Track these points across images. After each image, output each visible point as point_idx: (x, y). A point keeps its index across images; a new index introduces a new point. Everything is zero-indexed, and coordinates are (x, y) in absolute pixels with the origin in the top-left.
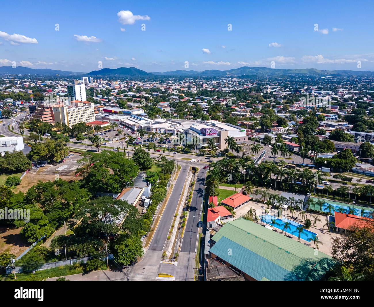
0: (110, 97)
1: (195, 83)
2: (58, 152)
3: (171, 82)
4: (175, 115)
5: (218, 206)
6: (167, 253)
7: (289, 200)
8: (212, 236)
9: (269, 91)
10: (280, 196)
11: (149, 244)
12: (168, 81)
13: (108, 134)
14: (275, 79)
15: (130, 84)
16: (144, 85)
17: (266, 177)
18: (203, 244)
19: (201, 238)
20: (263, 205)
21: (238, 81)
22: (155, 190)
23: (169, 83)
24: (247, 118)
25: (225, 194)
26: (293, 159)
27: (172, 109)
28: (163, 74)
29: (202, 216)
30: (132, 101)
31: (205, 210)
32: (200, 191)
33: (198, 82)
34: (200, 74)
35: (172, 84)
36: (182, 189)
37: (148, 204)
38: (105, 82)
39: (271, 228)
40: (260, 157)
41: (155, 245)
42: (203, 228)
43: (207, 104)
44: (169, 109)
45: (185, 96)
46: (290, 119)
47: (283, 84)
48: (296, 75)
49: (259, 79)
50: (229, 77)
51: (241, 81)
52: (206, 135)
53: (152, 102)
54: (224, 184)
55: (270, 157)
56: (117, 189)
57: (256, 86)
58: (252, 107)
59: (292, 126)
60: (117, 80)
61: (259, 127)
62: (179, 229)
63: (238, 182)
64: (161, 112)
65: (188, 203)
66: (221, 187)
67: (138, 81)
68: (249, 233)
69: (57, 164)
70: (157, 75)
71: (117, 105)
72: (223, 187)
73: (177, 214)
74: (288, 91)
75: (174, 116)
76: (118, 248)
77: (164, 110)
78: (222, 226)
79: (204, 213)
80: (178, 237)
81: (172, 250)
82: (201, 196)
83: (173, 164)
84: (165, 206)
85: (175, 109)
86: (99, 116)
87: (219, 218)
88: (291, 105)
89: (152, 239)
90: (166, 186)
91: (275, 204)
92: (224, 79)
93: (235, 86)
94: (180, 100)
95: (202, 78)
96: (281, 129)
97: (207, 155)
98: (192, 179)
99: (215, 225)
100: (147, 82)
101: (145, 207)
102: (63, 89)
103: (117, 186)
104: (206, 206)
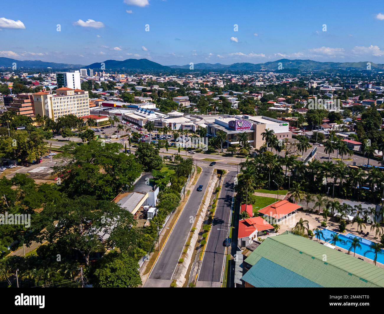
0: (112, 91)
1: (221, 78)
2: (32, 149)
3: (191, 76)
4: (196, 110)
5: (254, 217)
6: (177, 283)
7: (355, 210)
8: (245, 257)
9: (315, 85)
10: (341, 204)
11: (152, 270)
12: (188, 76)
13: (105, 130)
14: (322, 74)
15: (139, 78)
16: (157, 79)
17: (320, 180)
18: (232, 269)
19: (229, 261)
20: (317, 216)
21: (275, 76)
22: (163, 196)
23: (189, 77)
24: (289, 114)
25: (264, 203)
26: (353, 160)
27: (191, 104)
28: (181, 68)
29: (231, 231)
30: (140, 95)
31: (235, 223)
32: (228, 199)
33: (225, 76)
34: (229, 68)
35: (193, 78)
36: (202, 197)
37: (154, 214)
38: (108, 75)
39: (333, 247)
40: (311, 156)
41: (160, 271)
42: (232, 247)
43: (237, 99)
44: (188, 104)
45: (209, 91)
46: (344, 115)
47: (331, 79)
48: (348, 69)
49: (301, 73)
50: (264, 71)
51: (279, 75)
52: (236, 130)
53: (166, 96)
54: (261, 189)
55: (323, 158)
56: (110, 194)
57: (298, 81)
58: (294, 103)
59: (348, 123)
60: (123, 74)
61: (306, 124)
62: (197, 249)
63: (281, 188)
64: (178, 107)
65: (210, 214)
66: (258, 194)
67: (151, 74)
68: (301, 252)
69: (30, 165)
70: (174, 69)
71: (122, 99)
72: (260, 193)
73: (195, 229)
74: (338, 86)
75: (194, 111)
76: (99, 274)
77: (182, 105)
78: (260, 244)
79: (234, 228)
80: (195, 260)
81: (185, 279)
82: (229, 205)
83: (192, 164)
84: (178, 218)
85: (195, 104)
86: (96, 110)
87: (255, 232)
88: (344, 101)
89: (156, 262)
90: (180, 192)
91: (335, 215)
92: (258, 74)
93: (272, 80)
94: (203, 94)
95: (230, 72)
96: (334, 125)
97: (237, 156)
98: (216, 184)
99: (249, 243)
100: (161, 76)
101: (148, 218)
102: (53, 82)
103: (109, 189)
104: (236, 217)
